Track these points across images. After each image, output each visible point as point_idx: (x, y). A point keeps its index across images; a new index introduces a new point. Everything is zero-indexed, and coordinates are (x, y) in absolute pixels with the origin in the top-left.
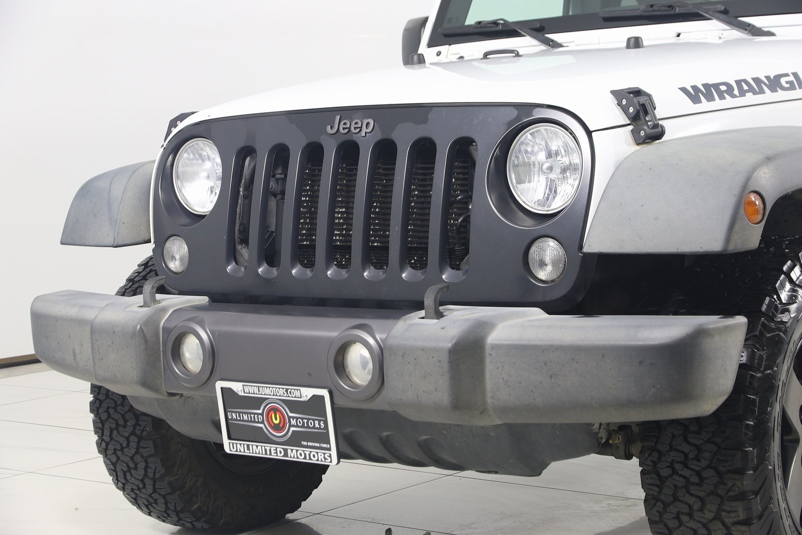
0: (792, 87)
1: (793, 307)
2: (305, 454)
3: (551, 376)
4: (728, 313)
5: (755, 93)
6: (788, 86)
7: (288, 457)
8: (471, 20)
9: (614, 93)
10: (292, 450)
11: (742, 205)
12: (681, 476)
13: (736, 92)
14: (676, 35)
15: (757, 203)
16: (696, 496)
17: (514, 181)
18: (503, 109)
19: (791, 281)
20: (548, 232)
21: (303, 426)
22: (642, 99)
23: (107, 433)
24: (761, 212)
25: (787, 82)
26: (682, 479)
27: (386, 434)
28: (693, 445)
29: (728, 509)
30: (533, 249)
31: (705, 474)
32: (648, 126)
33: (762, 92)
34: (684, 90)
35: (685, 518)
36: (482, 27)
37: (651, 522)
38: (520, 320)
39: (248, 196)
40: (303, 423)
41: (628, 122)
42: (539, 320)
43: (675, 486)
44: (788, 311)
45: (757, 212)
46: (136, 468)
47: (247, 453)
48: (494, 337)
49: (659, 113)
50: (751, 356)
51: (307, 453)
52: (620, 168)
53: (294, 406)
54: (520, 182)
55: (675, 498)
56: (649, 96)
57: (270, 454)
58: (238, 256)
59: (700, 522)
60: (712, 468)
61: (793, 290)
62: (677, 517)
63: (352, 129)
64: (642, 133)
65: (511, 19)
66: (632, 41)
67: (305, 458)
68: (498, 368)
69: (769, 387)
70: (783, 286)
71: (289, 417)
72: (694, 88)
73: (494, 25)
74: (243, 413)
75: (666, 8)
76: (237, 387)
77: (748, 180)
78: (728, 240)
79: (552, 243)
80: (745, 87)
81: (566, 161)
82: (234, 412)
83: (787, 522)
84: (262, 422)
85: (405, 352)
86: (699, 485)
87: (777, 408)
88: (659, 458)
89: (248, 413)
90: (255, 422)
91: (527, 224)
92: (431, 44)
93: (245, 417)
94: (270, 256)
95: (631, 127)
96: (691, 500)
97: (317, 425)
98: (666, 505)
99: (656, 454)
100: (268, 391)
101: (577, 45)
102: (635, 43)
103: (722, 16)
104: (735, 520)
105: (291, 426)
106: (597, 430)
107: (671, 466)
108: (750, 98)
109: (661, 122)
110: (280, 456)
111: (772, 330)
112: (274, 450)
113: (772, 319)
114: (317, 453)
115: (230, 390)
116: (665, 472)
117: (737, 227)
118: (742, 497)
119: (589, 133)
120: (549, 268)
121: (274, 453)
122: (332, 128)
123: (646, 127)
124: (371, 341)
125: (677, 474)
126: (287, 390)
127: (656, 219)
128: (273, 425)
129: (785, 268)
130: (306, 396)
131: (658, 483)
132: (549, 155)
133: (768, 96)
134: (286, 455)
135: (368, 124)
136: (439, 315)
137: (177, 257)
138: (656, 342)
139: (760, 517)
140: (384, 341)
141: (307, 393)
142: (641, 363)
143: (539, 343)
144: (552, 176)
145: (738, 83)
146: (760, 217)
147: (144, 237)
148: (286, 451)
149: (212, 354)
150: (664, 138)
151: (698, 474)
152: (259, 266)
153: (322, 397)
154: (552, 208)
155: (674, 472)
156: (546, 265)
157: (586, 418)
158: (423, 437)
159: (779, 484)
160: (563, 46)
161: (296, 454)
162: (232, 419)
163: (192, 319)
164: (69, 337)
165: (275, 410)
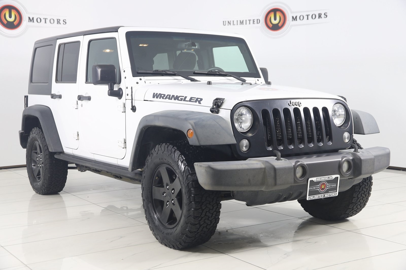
7: (325, 197)
40: (330, 186)
47: (313, 199)
51: (330, 194)
53: (329, 182)
71: (327, 185)
74: (314, 187)
76: (314, 179)
82: (311, 187)
97: (334, 186)
100: (323, 179)
110: (323, 197)
114: (333, 194)
115: (312, 181)
126: (328, 177)
128: (322, 188)
130: (334, 178)
141: (334, 176)
148: (324, 195)
153: (338, 177)
161: (327, 195)
162: (310, 190)
163: (299, 162)
164: (247, 175)
165: (323, 184)
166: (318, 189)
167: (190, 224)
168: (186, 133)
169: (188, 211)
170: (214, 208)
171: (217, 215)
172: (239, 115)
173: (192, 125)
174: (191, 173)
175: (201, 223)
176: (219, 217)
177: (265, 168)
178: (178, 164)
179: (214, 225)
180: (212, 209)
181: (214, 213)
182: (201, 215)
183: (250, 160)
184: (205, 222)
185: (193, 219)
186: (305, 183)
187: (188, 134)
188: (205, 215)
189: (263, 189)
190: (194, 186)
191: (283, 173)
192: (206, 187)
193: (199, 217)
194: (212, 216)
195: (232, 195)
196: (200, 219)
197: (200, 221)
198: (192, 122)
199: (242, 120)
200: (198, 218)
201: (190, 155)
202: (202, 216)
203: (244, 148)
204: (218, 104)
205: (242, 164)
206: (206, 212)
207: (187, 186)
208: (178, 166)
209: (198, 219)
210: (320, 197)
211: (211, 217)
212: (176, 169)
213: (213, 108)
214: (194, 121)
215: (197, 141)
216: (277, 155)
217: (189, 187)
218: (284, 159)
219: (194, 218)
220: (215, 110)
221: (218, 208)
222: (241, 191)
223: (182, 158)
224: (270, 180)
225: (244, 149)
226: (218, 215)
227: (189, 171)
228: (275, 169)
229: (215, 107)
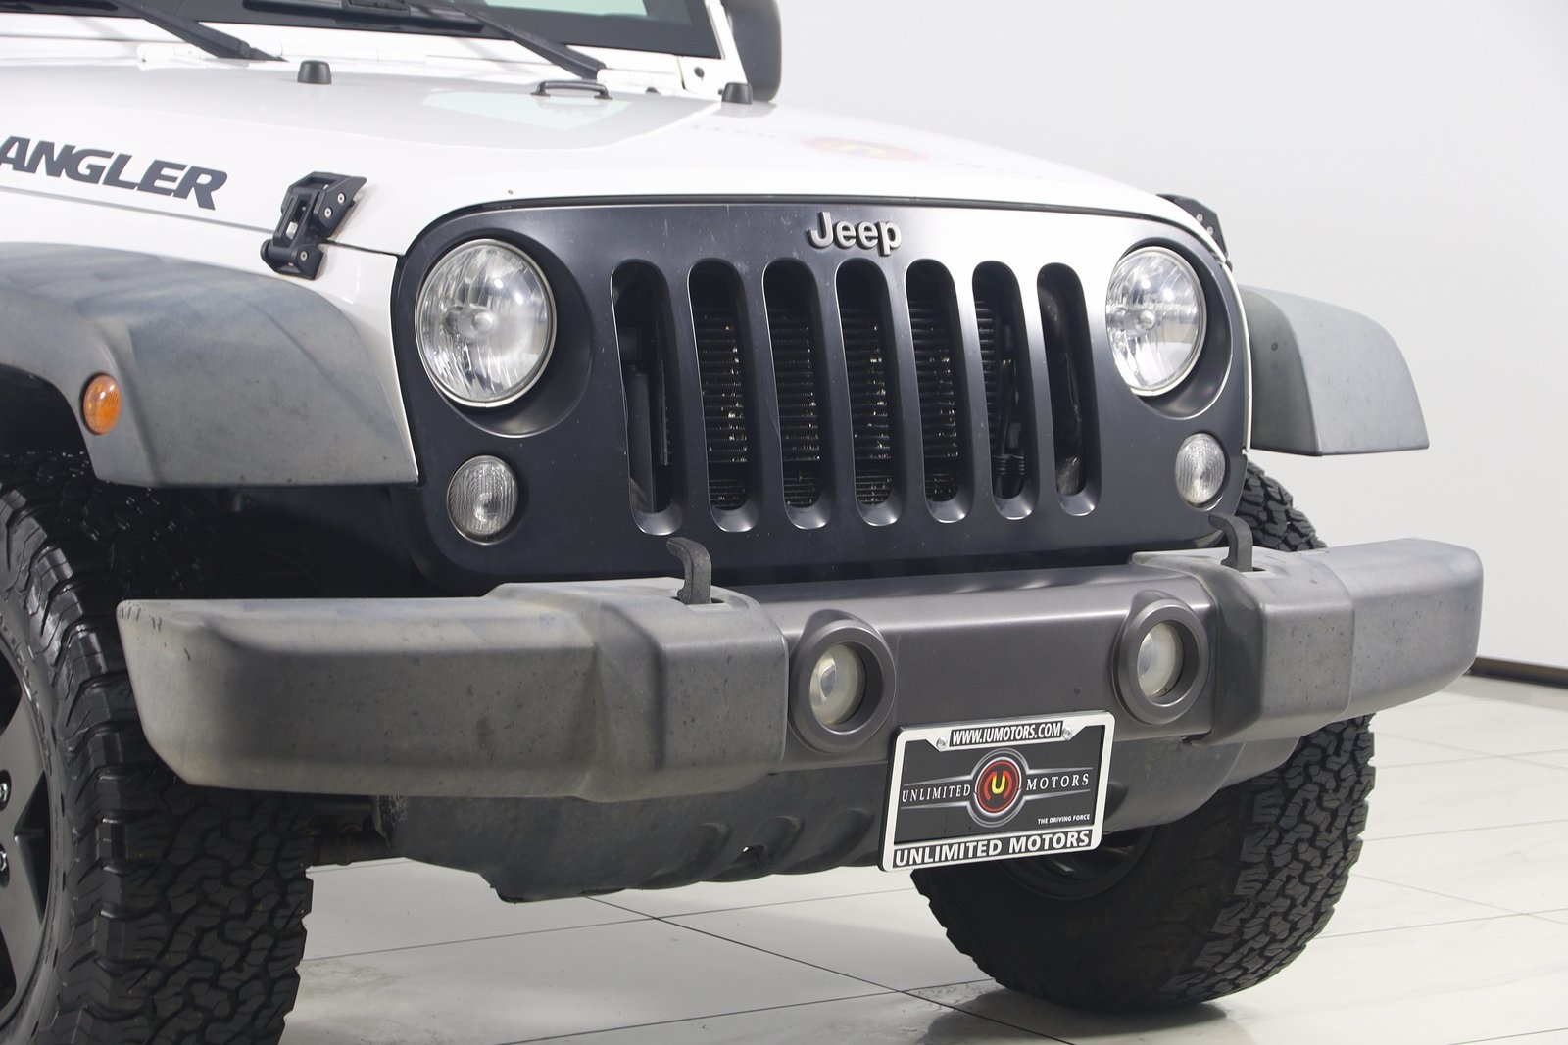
7: (1008, 853)
10: (1018, 839)
21: (1049, 790)
30: (1183, 452)
40: (1051, 782)
47: (929, 863)
53: (1036, 754)
63: (863, 239)
67: (1042, 848)
71: (1025, 777)
74: (933, 786)
76: (938, 736)
82: (916, 788)
84: (970, 797)
89: (942, 785)
90: (956, 799)
93: (938, 794)
97: (1077, 783)
100: (998, 734)
105: (1025, 793)
110: (994, 856)
112: (983, 846)
114: (1066, 834)
115: (924, 744)
121: (983, 851)
126: (1037, 725)
130: (1072, 731)
141: (1074, 724)
148: (1006, 842)
153: (1101, 730)
161: (1025, 845)
162: (908, 803)
163: (838, 616)
164: (470, 692)
165: (999, 769)
166: (962, 799)
167: (87, 1010)
168: (73, 400)
169: (78, 925)
170: (260, 908)
171: (278, 953)
172: (463, 294)
173: (115, 350)
174: (104, 669)
175: (166, 1008)
176: (300, 969)
177: (594, 654)
178: (25, 608)
179: (260, 1023)
180: (246, 916)
181: (255, 944)
182: (160, 956)
183: (510, 595)
184: (190, 1003)
185: (107, 980)
186: (877, 757)
187: (89, 406)
188: (195, 955)
189: (582, 787)
190: (121, 760)
191: (716, 689)
192: (193, 768)
193: (150, 967)
194: (242, 958)
195: (378, 827)
196: (153, 978)
197: (154, 990)
198: (118, 325)
199: (475, 324)
200: (140, 972)
201: (113, 546)
202: (171, 960)
203: (480, 513)
204: (316, 211)
205: (438, 623)
206: (202, 932)
207: (74, 759)
208: (26, 618)
209: (144, 976)
210: (975, 855)
211: (238, 967)
212: (13, 641)
213: (280, 240)
214: (135, 320)
215: (143, 455)
216: (687, 571)
217: (86, 760)
218: (733, 598)
219: (112, 974)
220: (294, 254)
221: (287, 906)
222: (439, 800)
223: (56, 566)
224: (626, 735)
225: (482, 521)
226: (287, 956)
227: (91, 653)
228: (658, 662)
229: (292, 228)
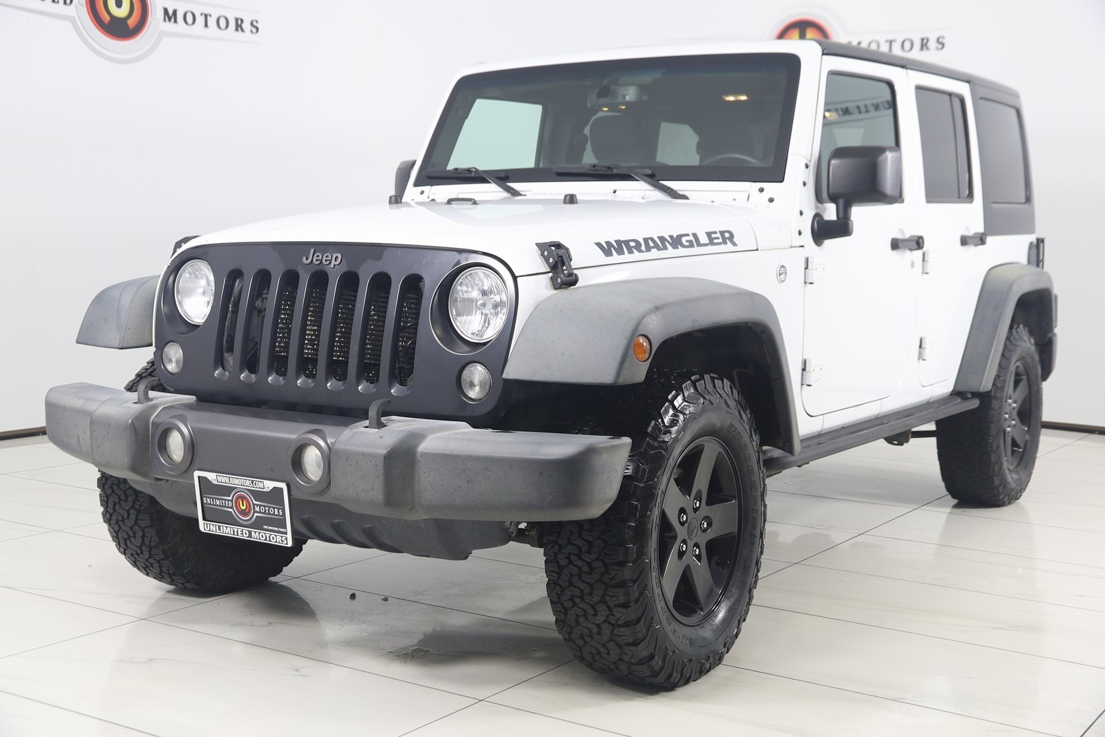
0: (691, 245)
1: (674, 429)
2: (266, 536)
3: (468, 482)
4: (617, 434)
5: (659, 249)
6: (688, 244)
7: (251, 537)
8: (451, 166)
9: (538, 245)
10: (255, 532)
11: (631, 346)
12: (575, 565)
13: (643, 248)
14: (613, 191)
15: (645, 344)
16: (587, 583)
17: (454, 313)
18: (447, 253)
19: (674, 408)
20: (478, 359)
21: (265, 513)
22: (561, 252)
23: (111, 506)
24: (648, 351)
25: (687, 241)
26: (576, 569)
27: (337, 521)
28: (586, 540)
29: (611, 594)
30: (465, 372)
31: (594, 565)
32: (564, 275)
33: (665, 248)
34: (599, 245)
35: (577, 600)
36: (458, 173)
37: (552, 602)
38: (446, 433)
39: (235, 312)
40: (265, 510)
41: (549, 270)
42: (463, 433)
43: (571, 573)
44: (670, 432)
45: (644, 352)
46: (135, 537)
47: (218, 533)
48: (425, 447)
49: (574, 264)
50: (636, 469)
51: (268, 535)
52: (538, 309)
53: (258, 495)
54: (459, 314)
55: (571, 584)
56: (567, 249)
57: (238, 535)
58: (225, 363)
59: (588, 604)
60: (600, 560)
61: (674, 415)
62: (572, 599)
63: (324, 261)
64: (559, 280)
65: (481, 168)
66: (568, 197)
67: (266, 540)
68: (425, 473)
69: (649, 495)
70: (667, 412)
71: (254, 505)
72: (608, 243)
73: (467, 172)
74: (216, 499)
75: (606, 169)
76: (211, 476)
77: (638, 325)
78: (618, 374)
79: (480, 368)
80: (651, 244)
81: (497, 298)
82: (209, 498)
83: (660, 605)
84: (232, 508)
85: (349, 456)
86: (589, 573)
87: (656, 513)
88: (560, 550)
89: (220, 499)
90: (225, 507)
91: (462, 352)
92: (416, 185)
93: (218, 503)
94: (251, 364)
95: (551, 275)
96: (582, 586)
97: (276, 513)
98: (563, 589)
99: (557, 547)
100: (237, 481)
101: (534, 194)
102: (571, 199)
103: (649, 179)
104: (616, 603)
105: (255, 512)
106: (508, 526)
107: (568, 558)
108: (654, 253)
109: (575, 272)
110: (245, 537)
111: (655, 448)
112: (241, 531)
113: (655, 439)
114: (276, 536)
115: (205, 478)
116: (563, 562)
117: (627, 364)
118: (622, 585)
119: (515, 278)
120: (477, 389)
121: (241, 534)
122: (307, 259)
123: (562, 276)
124: (322, 443)
125: (573, 564)
126: (253, 481)
127: (562, 354)
128: (240, 510)
129: (670, 397)
130: (268, 487)
131: (558, 571)
132: (484, 293)
133: (671, 251)
134: (250, 536)
135: (337, 257)
136: (381, 425)
137: (174, 360)
138: (554, 457)
139: (637, 601)
140: (332, 444)
141: (269, 485)
142: (541, 474)
143: (460, 453)
144: (485, 311)
145: (646, 240)
146: (647, 355)
147: (147, 341)
148: (250, 532)
149: (191, 446)
150: (578, 285)
151: (589, 564)
152: (241, 372)
153: (281, 489)
154: (484, 337)
155: (571, 562)
156: (475, 386)
157: (497, 517)
158: (368, 526)
159: (654, 574)
160: (521, 195)
161: (258, 536)
162: (207, 504)
163: (178, 417)
165: (243, 498)
166: (228, 507)
